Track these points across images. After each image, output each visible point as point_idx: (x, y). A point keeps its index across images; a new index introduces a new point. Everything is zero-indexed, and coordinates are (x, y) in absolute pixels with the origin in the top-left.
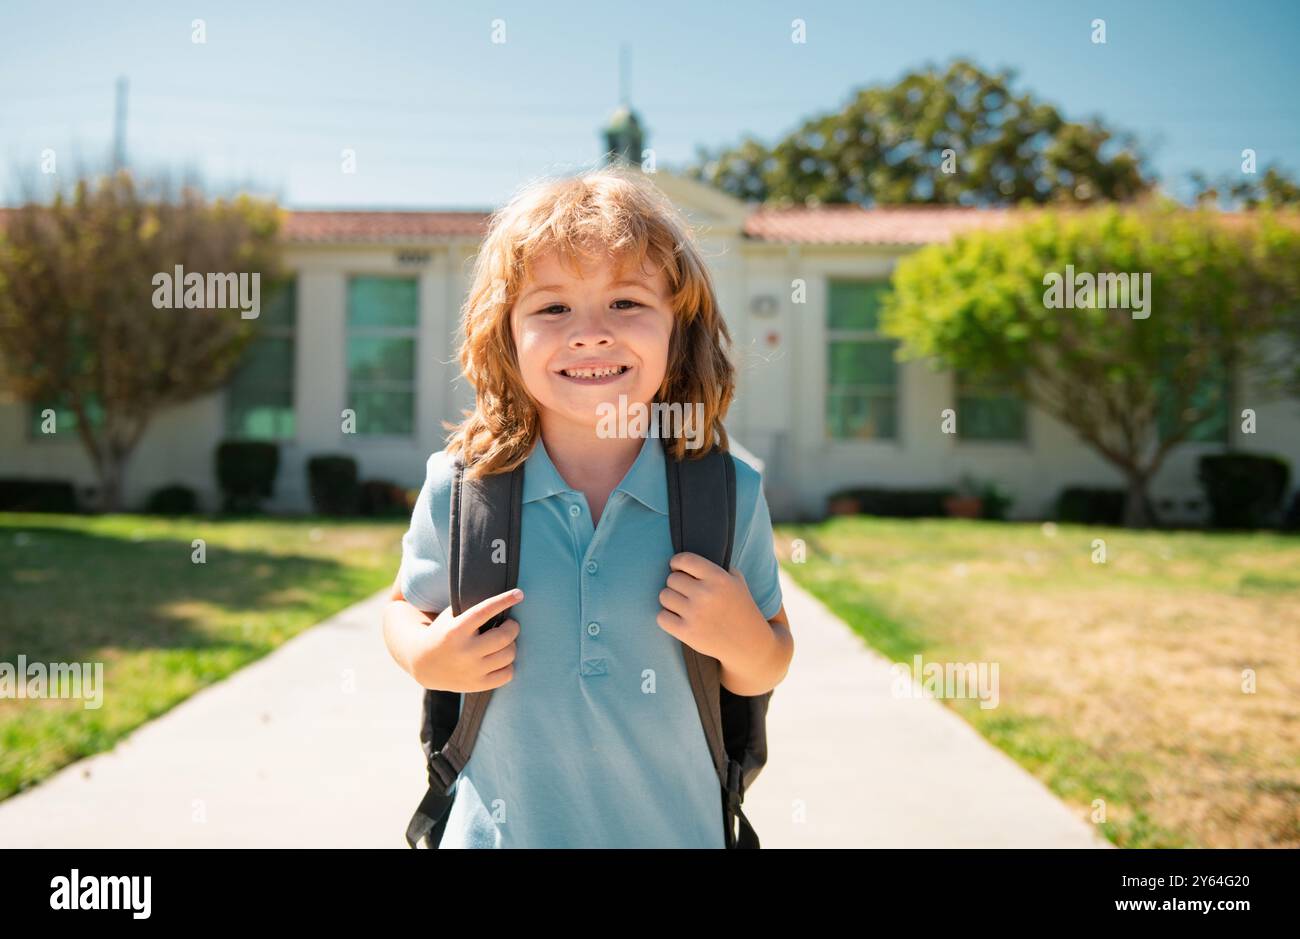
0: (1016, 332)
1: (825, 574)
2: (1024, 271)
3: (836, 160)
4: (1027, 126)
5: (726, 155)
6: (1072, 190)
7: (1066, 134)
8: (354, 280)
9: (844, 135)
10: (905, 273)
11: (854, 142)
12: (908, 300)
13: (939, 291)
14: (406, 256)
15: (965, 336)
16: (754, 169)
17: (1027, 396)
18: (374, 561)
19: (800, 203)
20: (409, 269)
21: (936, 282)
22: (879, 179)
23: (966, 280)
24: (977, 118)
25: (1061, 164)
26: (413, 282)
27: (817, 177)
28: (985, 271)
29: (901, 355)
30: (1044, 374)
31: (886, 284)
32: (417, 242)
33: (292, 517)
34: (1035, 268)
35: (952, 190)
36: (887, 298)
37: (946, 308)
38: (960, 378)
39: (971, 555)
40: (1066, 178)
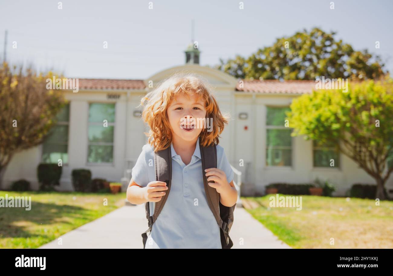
0: (335, 126)
1: (264, 214)
2: (338, 104)
3: (270, 64)
4: (340, 52)
5: (230, 61)
6: (357, 75)
7: (355, 55)
8: (91, 104)
9: (273, 55)
10: (295, 104)
11: (277, 57)
12: (296, 114)
13: (307, 111)
14: (110, 96)
15: (317, 127)
16: (240, 67)
17: (340, 150)
18: (96, 208)
19: (257, 79)
20: (112, 100)
21: (306, 107)
22: (285, 71)
23: (318, 107)
24: (322, 49)
25: (352, 66)
26: (113, 105)
27: (263, 70)
28: (324, 104)
29: (293, 135)
30: (346, 142)
31: (288, 108)
32: (115, 91)
33: (67, 192)
34: (343, 103)
35: (312, 75)
36: (288, 113)
37: (310, 117)
38: (315, 143)
39: (319, 208)
40: (355, 71)
